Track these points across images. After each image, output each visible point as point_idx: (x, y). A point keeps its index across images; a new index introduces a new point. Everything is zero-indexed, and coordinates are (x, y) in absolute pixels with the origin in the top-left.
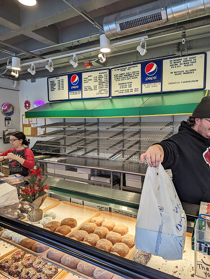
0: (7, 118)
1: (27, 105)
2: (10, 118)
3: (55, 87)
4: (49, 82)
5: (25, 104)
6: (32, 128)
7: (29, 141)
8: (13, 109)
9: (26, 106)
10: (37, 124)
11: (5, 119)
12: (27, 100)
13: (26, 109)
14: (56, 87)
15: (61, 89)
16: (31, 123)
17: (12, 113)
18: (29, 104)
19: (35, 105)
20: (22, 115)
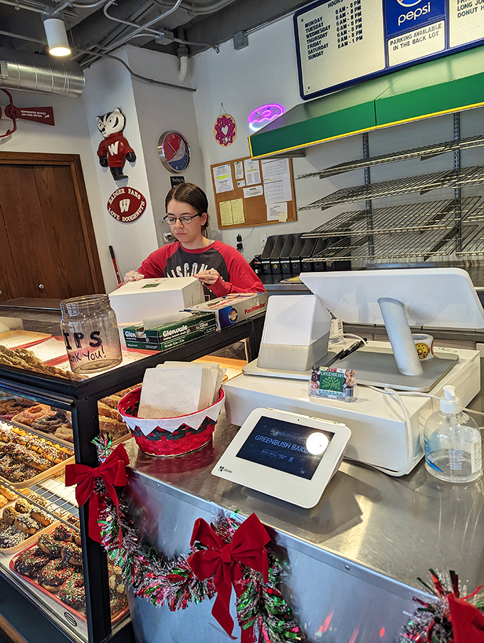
0: (175, 178)
1: (225, 130)
2: (183, 178)
3: (323, 41)
4: (301, 26)
5: (218, 128)
6: (247, 201)
7: (241, 240)
8: (187, 151)
9: (220, 136)
10: (262, 184)
11: (172, 180)
12: (223, 113)
13: (221, 143)
14: (332, 38)
15: (349, 40)
16: (242, 184)
17: (185, 163)
18: (232, 127)
19: (251, 125)
20: (212, 166)
